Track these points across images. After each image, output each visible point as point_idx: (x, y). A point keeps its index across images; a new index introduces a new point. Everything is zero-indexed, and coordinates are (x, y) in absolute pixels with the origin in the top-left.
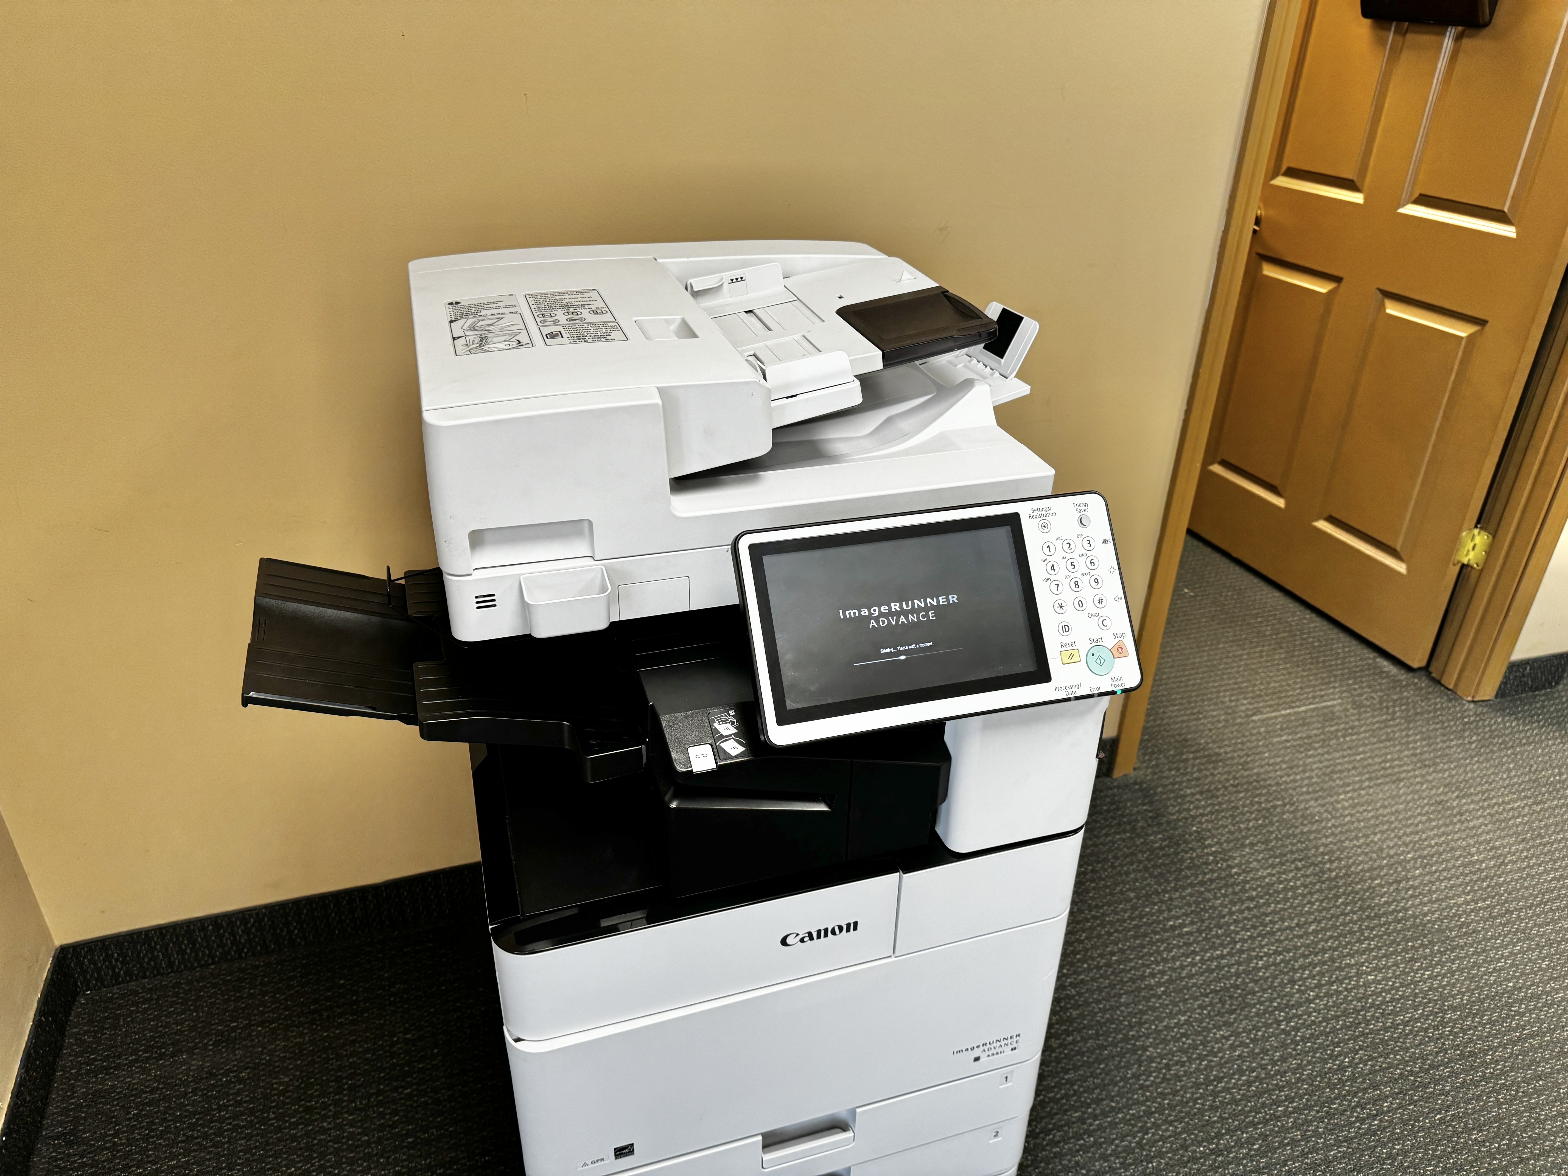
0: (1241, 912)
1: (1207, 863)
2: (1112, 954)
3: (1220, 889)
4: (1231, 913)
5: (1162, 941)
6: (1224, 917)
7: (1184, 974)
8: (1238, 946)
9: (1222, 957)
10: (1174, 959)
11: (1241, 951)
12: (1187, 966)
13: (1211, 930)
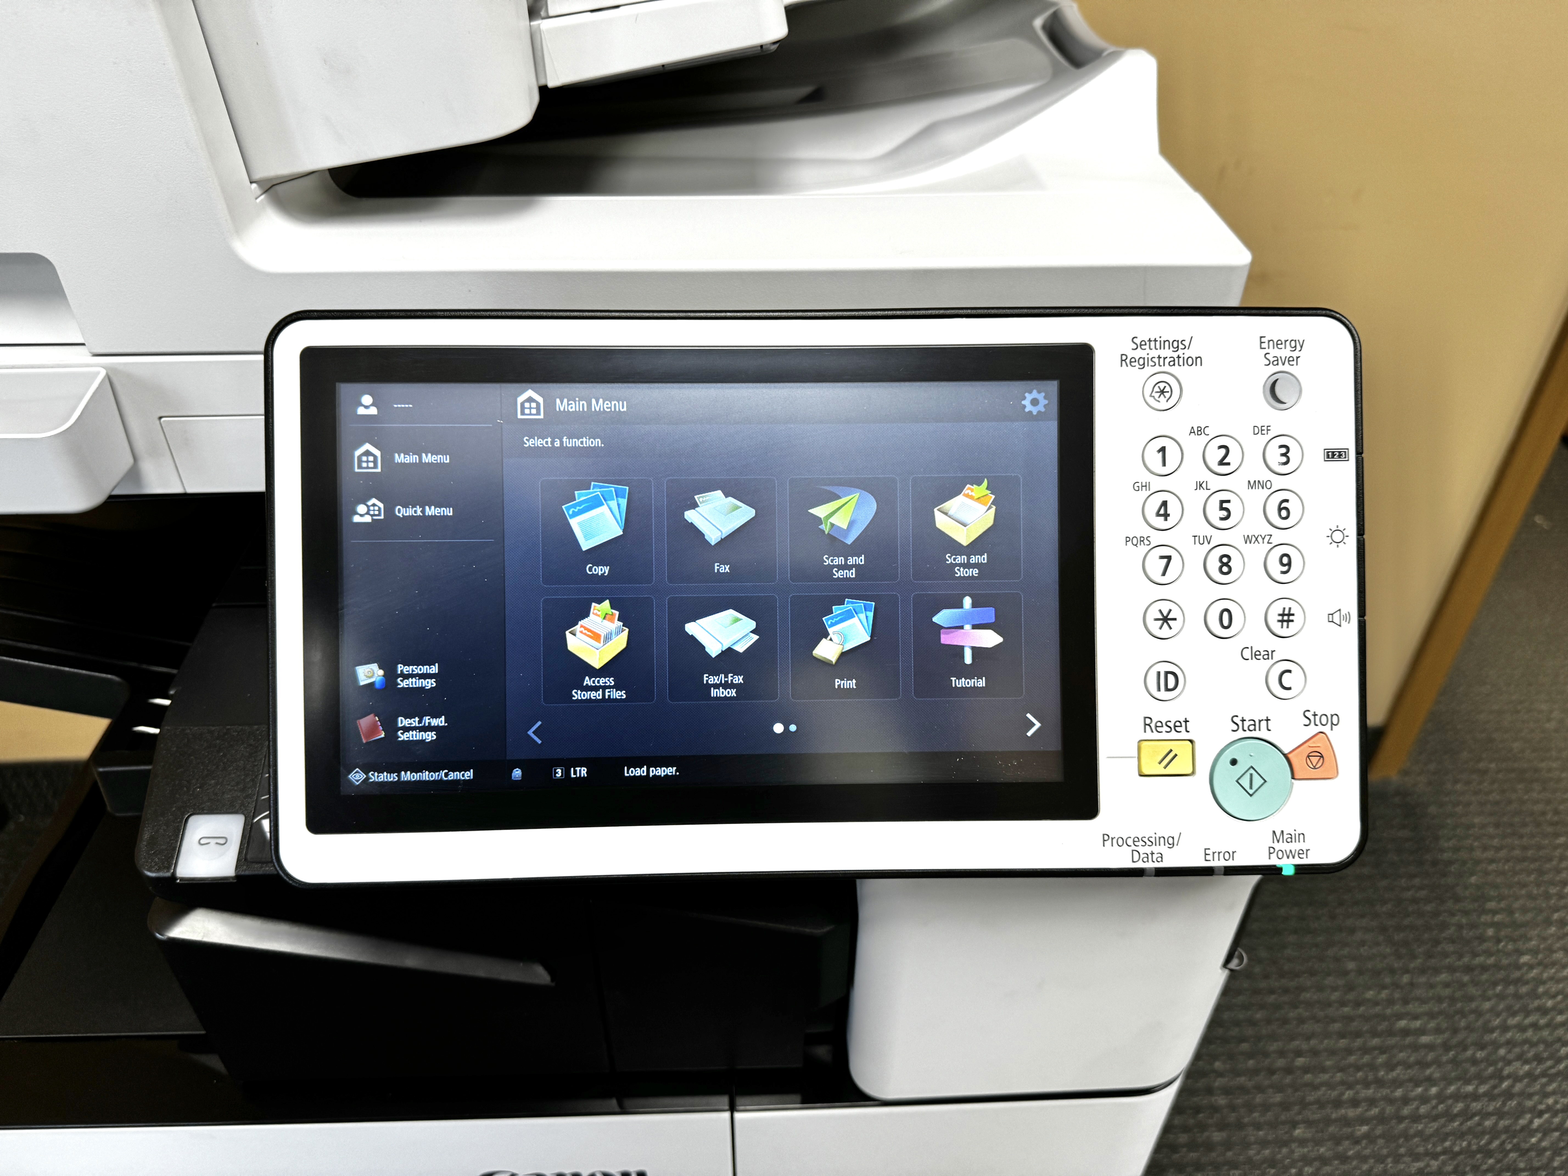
0: (1522, 1029)
1: (1482, 939)
2: (1299, 1053)
3: (1495, 984)
4: (1505, 1028)
5: (1382, 1050)
6: (1492, 1031)
7: (1406, 1111)
8: (1505, 1085)
9: (1475, 1097)
10: (1397, 1083)
11: (1508, 1095)
12: (1414, 1099)
13: (1465, 1049)
